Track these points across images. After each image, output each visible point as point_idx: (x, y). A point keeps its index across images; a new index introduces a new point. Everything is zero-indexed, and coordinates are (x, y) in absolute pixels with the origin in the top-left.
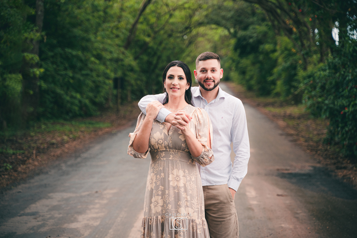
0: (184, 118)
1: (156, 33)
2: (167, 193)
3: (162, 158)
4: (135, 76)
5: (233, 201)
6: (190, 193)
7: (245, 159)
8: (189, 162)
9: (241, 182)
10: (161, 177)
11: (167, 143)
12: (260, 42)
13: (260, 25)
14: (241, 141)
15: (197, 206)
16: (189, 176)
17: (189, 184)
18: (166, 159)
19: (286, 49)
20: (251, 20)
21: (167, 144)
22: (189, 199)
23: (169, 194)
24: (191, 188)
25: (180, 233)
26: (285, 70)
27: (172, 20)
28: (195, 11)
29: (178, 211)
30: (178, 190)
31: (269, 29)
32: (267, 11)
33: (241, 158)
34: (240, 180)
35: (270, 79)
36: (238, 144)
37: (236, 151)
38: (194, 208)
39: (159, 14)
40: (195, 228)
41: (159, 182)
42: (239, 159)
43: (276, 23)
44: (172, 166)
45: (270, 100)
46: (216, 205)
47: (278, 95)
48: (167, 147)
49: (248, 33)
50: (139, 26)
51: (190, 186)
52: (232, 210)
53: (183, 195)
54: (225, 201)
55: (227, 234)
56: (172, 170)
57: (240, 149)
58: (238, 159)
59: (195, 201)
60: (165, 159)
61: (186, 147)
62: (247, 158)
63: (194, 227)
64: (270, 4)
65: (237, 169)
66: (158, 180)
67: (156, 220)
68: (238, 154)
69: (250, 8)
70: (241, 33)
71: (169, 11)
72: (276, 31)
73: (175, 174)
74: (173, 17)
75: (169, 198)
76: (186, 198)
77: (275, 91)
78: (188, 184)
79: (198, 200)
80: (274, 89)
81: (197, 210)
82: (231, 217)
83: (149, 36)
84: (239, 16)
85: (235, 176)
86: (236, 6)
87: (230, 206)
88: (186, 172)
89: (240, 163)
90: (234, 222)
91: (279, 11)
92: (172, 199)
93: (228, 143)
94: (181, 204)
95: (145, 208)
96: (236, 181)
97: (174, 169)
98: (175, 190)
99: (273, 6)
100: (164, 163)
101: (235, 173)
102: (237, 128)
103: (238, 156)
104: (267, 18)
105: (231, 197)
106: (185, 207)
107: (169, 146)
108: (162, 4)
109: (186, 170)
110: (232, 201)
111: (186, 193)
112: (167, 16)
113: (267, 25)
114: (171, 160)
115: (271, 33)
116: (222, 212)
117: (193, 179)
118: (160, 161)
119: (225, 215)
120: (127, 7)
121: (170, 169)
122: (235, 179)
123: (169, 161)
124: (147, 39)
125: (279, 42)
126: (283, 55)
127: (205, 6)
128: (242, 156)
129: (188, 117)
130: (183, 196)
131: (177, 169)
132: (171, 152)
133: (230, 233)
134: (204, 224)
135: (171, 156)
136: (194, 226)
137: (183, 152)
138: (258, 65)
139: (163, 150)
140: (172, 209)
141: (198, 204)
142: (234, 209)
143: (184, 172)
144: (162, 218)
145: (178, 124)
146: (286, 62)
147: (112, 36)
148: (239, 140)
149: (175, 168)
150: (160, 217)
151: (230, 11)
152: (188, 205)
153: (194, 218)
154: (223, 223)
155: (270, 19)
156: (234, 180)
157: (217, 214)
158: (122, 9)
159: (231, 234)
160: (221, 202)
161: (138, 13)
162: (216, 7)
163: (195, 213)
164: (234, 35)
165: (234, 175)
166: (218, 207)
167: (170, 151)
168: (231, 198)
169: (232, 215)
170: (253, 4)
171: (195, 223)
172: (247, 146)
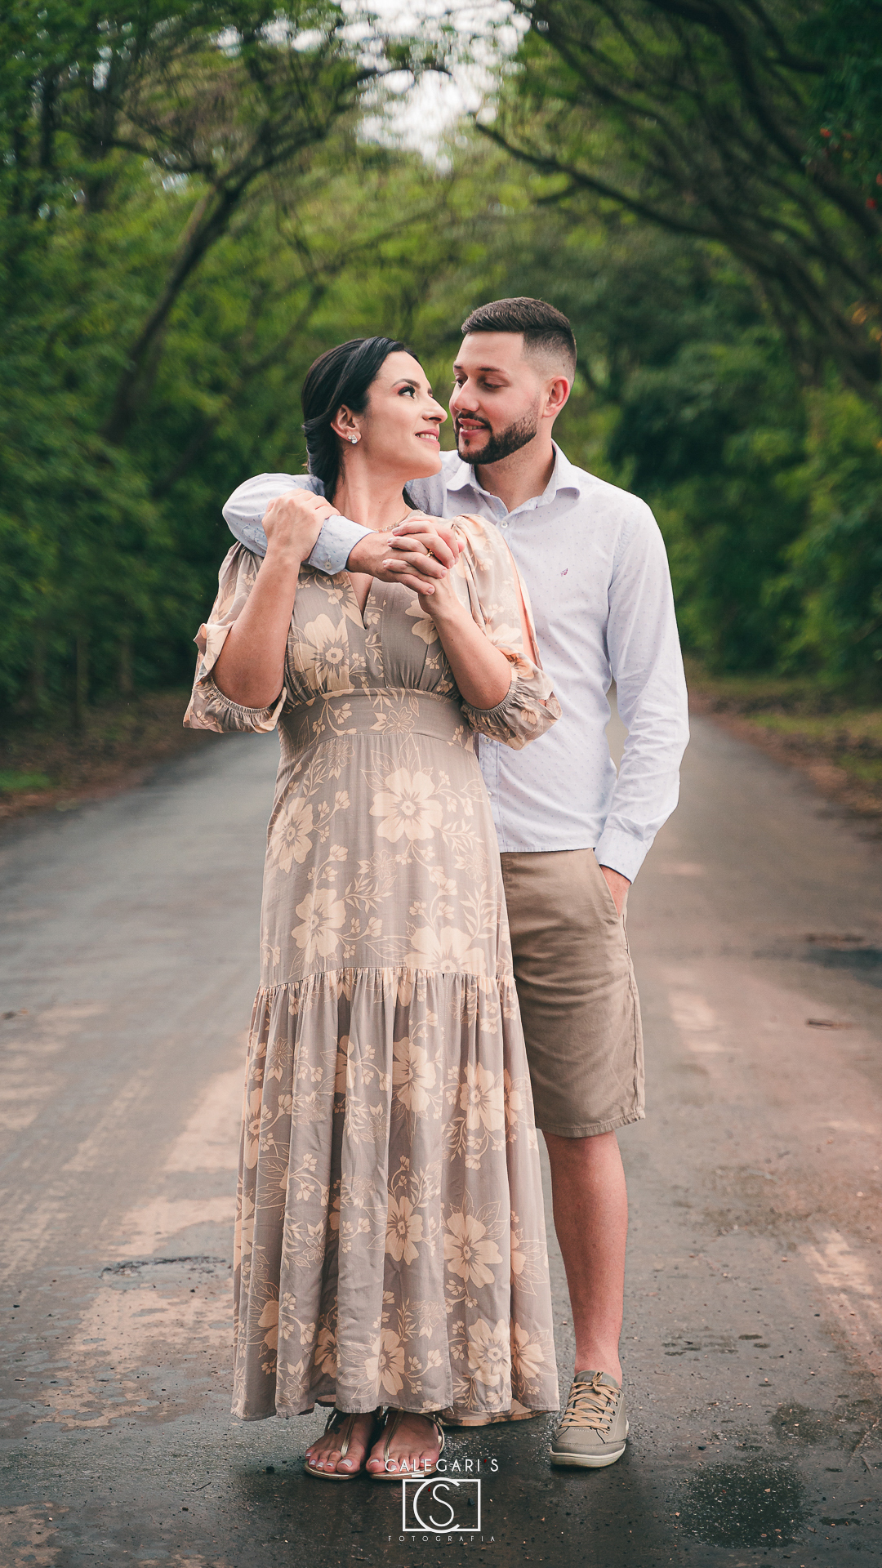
0: (432, 544)
1: (247, 373)
2: (364, 870)
3: (339, 727)
4: (154, 575)
5: (621, 921)
6: (457, 866)
7: (665, 749)
8: (454, 738)
9: (651, 841)
10: (337, 807)
11: (363, 659)
12: (726, 422)
13: (728, 340)
14: (648, 672)
15: (486, 920)
16: (453, 796)
17: (456, 831)
18: (358, 732)
19: (849, 448)
20: (688, 317)
21: (364, 665)
22: (454, 892)
23: (372, 877)
24: (464, 846)
25: (416, 1033)
26: (841, 542)
27: (318, 320)
28: (428, 273)
29: (408, 943)
30: (411, 856)
31: (773, 359)
32: (763, 271)
33: (647, 741)
34: (645, 835)
35: (774, 587)
36: (639, 682)
37: (628, 718)
38: (475, 930)
39: (264, 286)
40: (472, 1013)
41: (327, 828)
42: (642, 748)
43: (804, 330)
44: (382, 757)
45: (771, 686)
46: (547, 935)
47: (808, 661)
48: (363, 679)
49: (672, 378)
50: (172, 340)
51: (457, 837)
52: (612, 957)
53: (432, 874)
54: (586, 921)
55: (592, 1060)
56: (384, 774)
57: (646, 704)
58: (637, 747)
59: (477, 902)
60: (352, 731)
61: (442, 669)
62: (675, 745)
63: (469, 1006)
64: (780, 238)
65: (631, 788)
66: (322, 822)
67: (318, 988)
68: (639, 727)
69: (683, 263)
70: (641, 380)
71: (311, 275)
72: (806, 369)
73: (398, 789)
74: (329, 303)
75: (373, 890)
76: (443, 887)
77: (796, 645)
78: (451, 828)
79: (488, 897)
80: (791, 634)
81: (485, 936)
82: (609, 989)
83: (216, 387)
84: (633, 301)
85: (624, 820)
86: (621, 254)
87: (607, 942)
88: (443, 782)
89: (648, 764)
90: (625, 1012)
91: (817, 273)
92: (385, 892)
93: (598, 680)
94: (421, 912)
95: (270, 951)
96: (629, 837)
97: (392, 770)
98: (398, 858)
99: (793, 248)
100: (349, 749)
101: (626, 804)
102: (633, 619)
103: (638, 736)
104: (765, 306)
105: (608, 903)
106: (439, 925)
107: (371, 674)
108: (278, 239)
109: (442, 773)
110: (614, 919)
111: (440, 868)
112: (301, 299)
113: (762, 342)
114: (379, 733)
115: (779, 379)
116: (573, 964)
117: (469, 811)
118: (331, 744)
119: (584, 977)
120: (113, 248)
121: (376, 771)
122: (625, 830)
123: (372, 737)
124: (211, 404)
125: (815, 415)
126: (835, 478)
127: (477, 252)
128: (651, 733)
129: (447, 540)
130: (432, 879)
131: (403, 769)
132: (379, 697)
133: (606, 1056)
134: (508, 1001)
135: (381, 716)
136: (469, 1002)
137: (428, 697)
138: (717, 533)
139: (344, 696)
140: (386, 938)
141: (490, 913)
142: (622, 957)
143: (435, 779)
144: (342, 980)
145: (410, 570)
146: (846, 508)
147: (48, 380)
148: (640, 670)
149: (395, 764)
150: (332, 977)
151: (592, 275)
152: (451, 916)
153: (470, 972)
154: (576, 1012)
155: (777, 311)
156: (621, 832)
157: (550, 977)
158: (89, 258)
159: (611, 1058)
160: (567, 927)
161: (167, 275)
162: (527, 257)
163: (475, 950)
164: (611, 395)
165: (619, 816)
166: (555, 944)
167: (374, 695)
168: (612, 911)
169: (612, 980)
170: (700, 244)
171: (473, 989)
172: (675, 693)
